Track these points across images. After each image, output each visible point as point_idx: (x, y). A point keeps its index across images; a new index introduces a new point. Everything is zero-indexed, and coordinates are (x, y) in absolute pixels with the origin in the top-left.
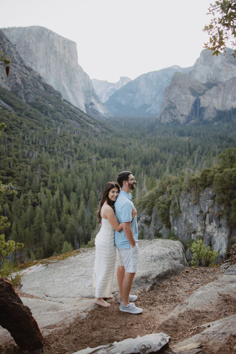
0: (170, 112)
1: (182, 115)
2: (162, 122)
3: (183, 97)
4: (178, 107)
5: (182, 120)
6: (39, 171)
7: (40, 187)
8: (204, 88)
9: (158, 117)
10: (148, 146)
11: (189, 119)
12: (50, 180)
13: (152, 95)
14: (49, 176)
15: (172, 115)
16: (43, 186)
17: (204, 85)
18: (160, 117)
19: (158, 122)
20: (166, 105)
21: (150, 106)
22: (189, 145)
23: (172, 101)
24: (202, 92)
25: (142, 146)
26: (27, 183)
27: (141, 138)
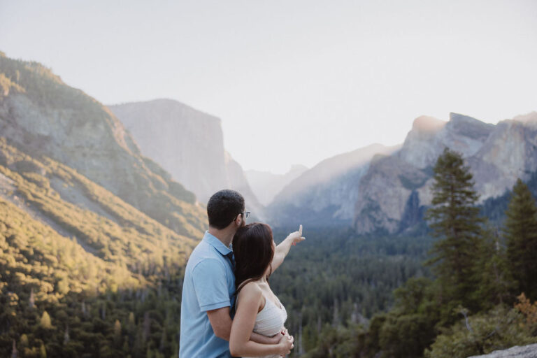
0: (370, 217)
1: (390, 220)
2: (359, 231)
3: (390, 191)
4: (383, 207)
5: (391, 227)
6: (147, 322)
7: (146, 349)
8: (422, 175)
9: (352, 224)
10: (334, 273)
11: (403, 225)
12: (164, 336)
13: (341, 190)
14: (164, 329)
15: (373, 220)
16: (152, 348)
17: (423, 170)
18: (356, 224)
19: (352, 232)
20: (364, 204)
21: (339, 207)
22: (403, 270)
23: (373, 198)
24: (419, 182)
25: (324, 274)
26: (126, 344)
27: (322, 260)
